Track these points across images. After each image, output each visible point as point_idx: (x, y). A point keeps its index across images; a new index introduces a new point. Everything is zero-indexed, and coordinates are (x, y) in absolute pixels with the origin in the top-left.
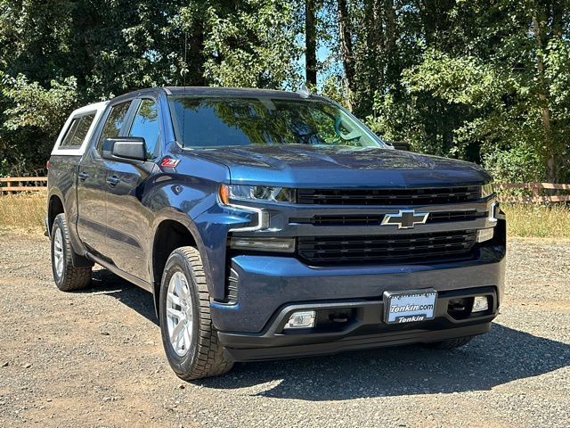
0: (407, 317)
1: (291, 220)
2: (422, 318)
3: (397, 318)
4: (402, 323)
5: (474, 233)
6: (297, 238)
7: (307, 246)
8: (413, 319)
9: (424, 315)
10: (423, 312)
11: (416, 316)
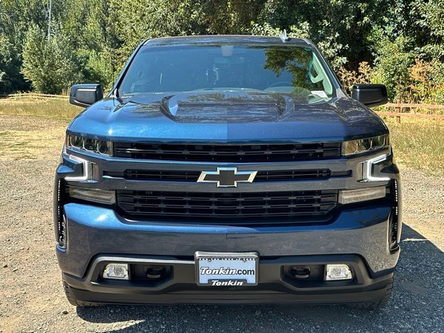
0: (221, 281)
1: (105, 173)
2: (241, 284)
3: (210, 281)
4: (215, 286)
5: (336, 193)
6: (116, 191)
7: (127, 199)
8: (230, 283)
9: (244, 281)
10: (242, 277)
11: (233, 280)
